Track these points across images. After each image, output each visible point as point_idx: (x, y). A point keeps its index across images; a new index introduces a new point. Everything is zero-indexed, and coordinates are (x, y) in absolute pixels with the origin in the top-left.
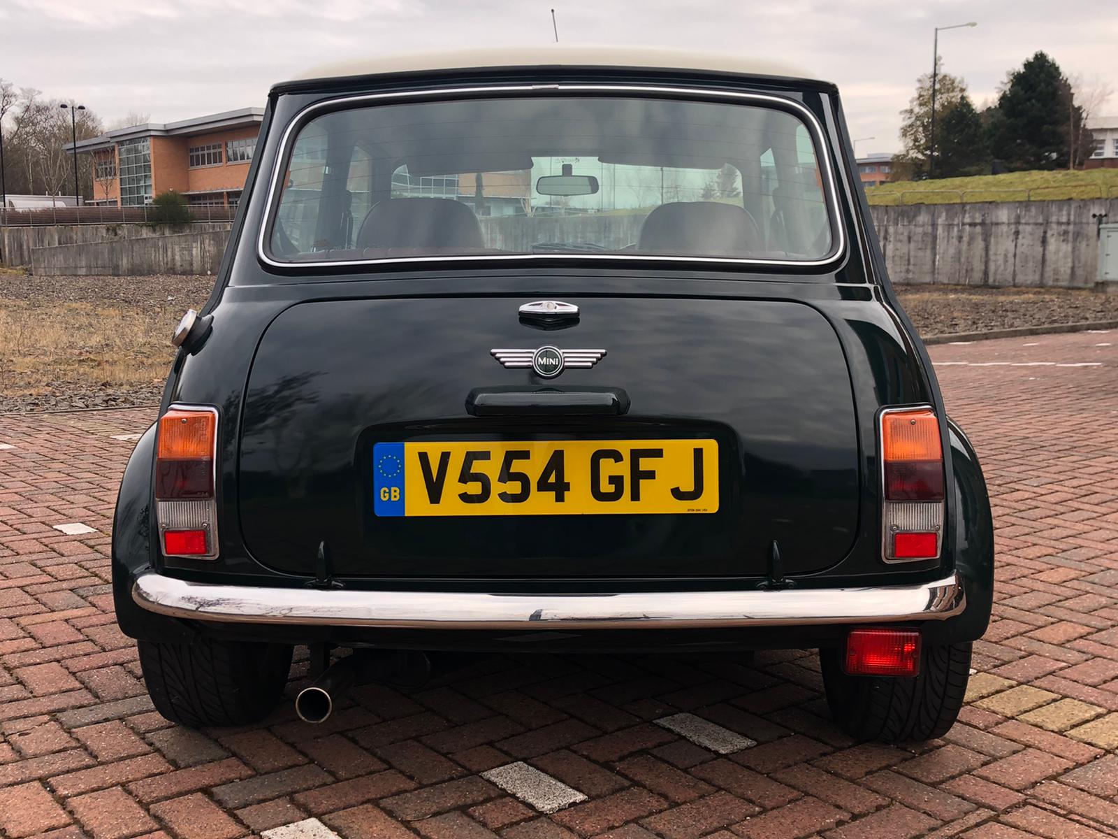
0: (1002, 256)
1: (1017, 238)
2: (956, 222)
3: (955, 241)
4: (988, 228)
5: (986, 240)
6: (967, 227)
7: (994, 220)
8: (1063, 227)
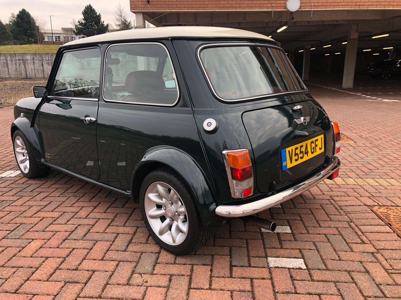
0: (30, 69)
1: (34, 64)
2: (14, 59)
3: (15, 65)
4: (25, 62)
5: (24, 64)
6: (18, 61)
7: (26, 59)
8: (48, 61)
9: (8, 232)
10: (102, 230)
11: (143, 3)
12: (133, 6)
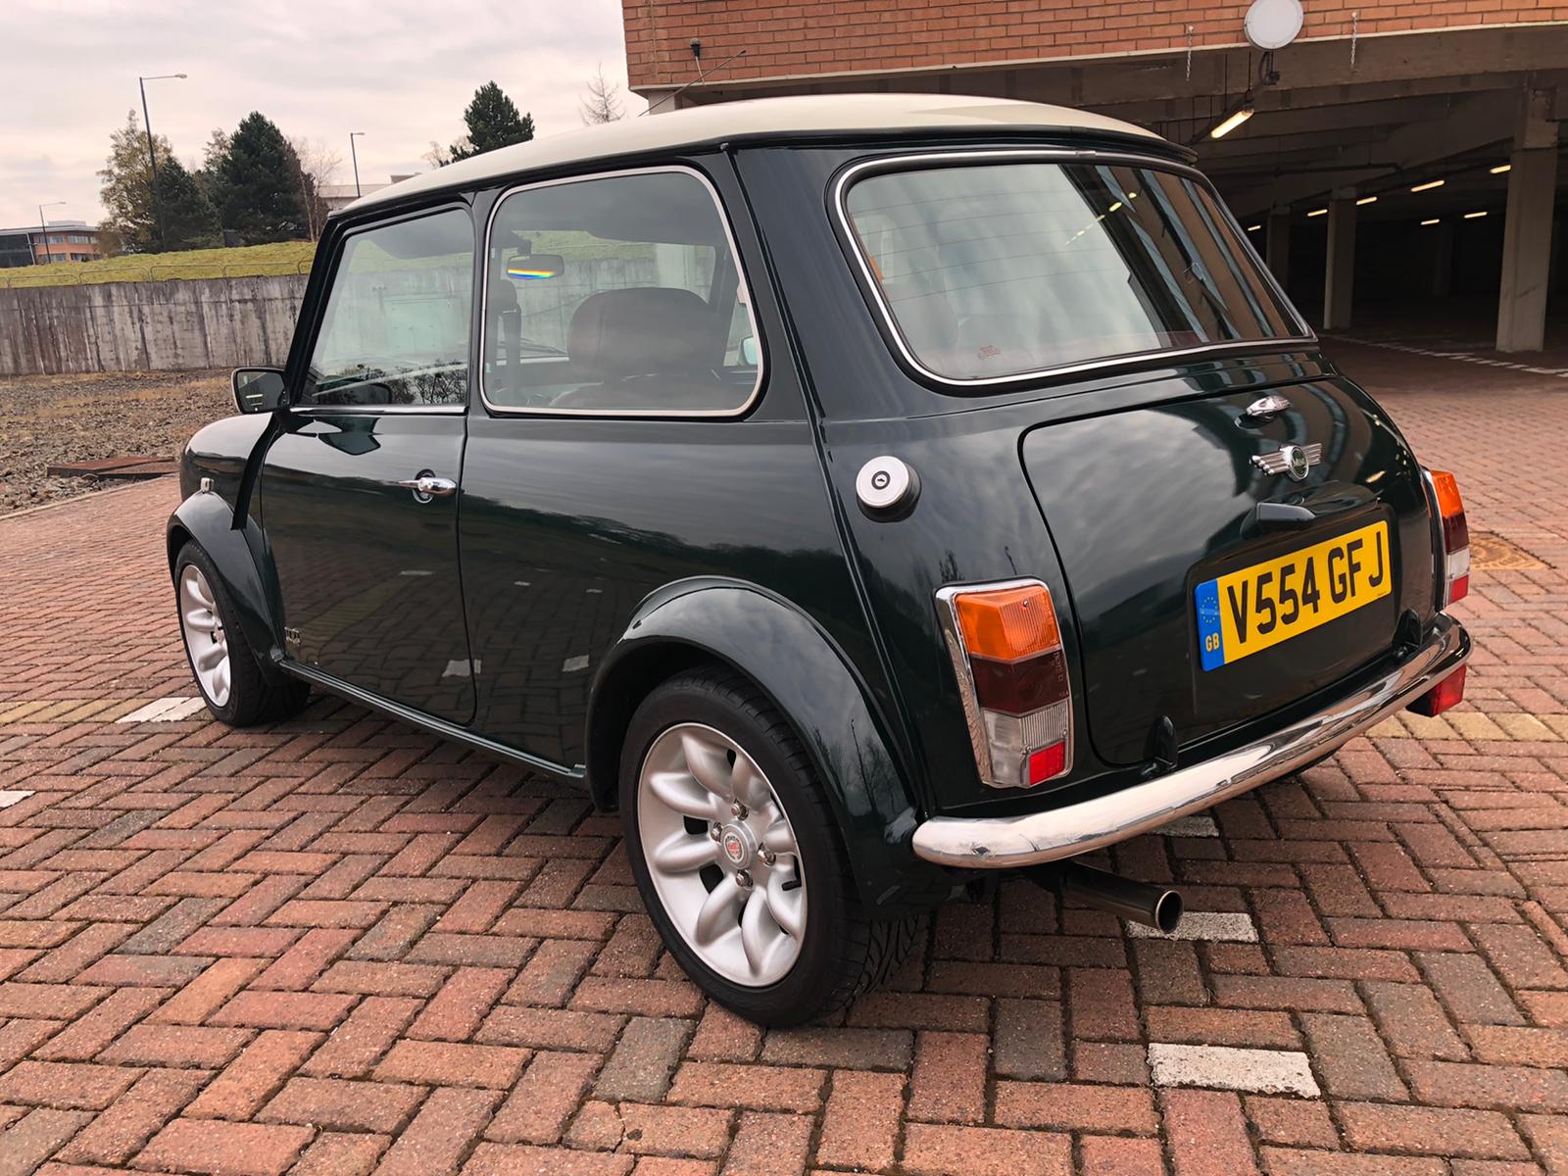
0: (282, 334)
2: (223, 299)
3: (226, 320)
4: (261, 307)
5: (261, 316)
6: (237, 304)
7: (266, 296)
9: (129, 928)
10: (480, 922)
11: (676, 56)
12: (638, 70)
